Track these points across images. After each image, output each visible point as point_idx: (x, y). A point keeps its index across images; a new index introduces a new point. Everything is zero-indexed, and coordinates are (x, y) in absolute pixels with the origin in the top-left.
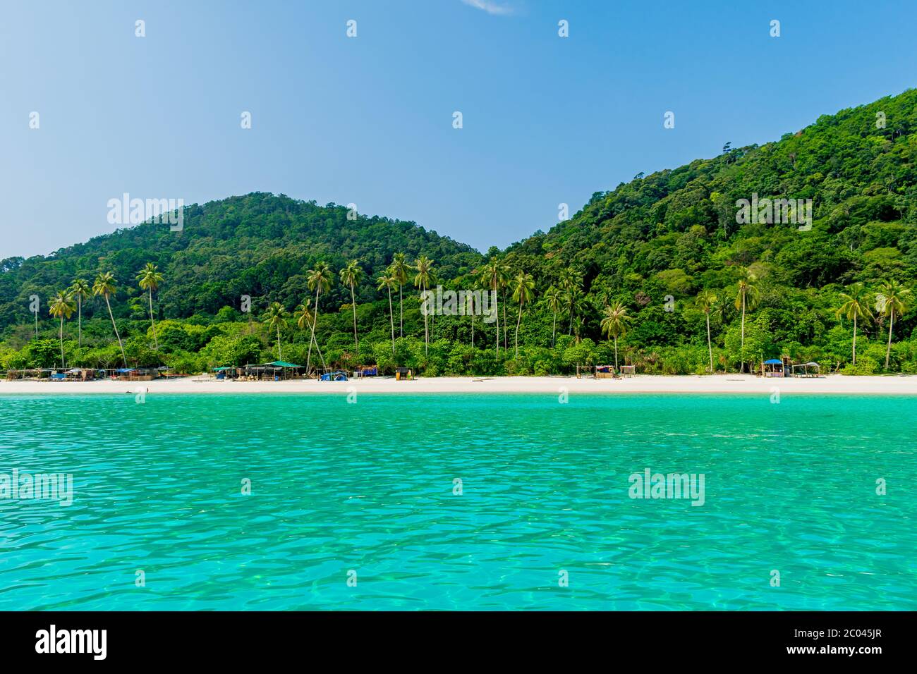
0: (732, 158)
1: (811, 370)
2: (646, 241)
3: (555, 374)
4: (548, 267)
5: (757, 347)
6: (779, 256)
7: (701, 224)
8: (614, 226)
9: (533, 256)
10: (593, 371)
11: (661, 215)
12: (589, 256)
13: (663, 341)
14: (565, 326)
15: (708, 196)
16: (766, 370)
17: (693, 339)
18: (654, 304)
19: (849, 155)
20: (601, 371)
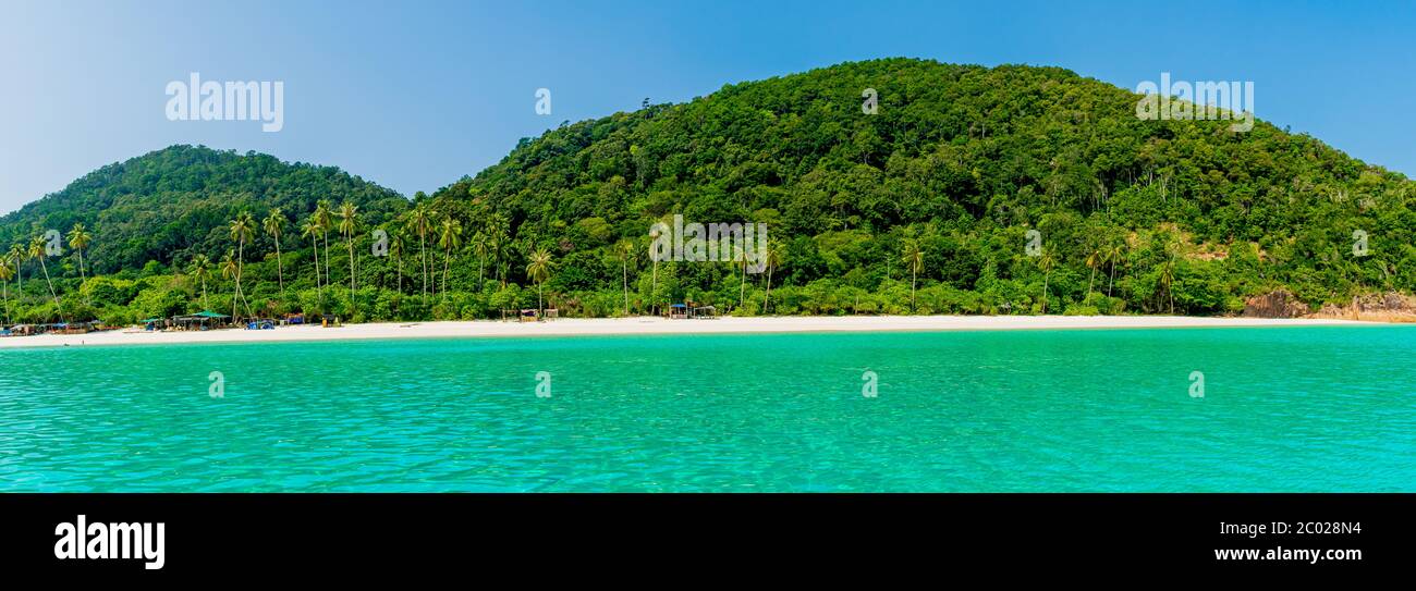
0: (650, 114)
1: (708, 313)
2: (571, 189)
3: (482, 318)
4: (475, 212)
5: (666, 292)
6: (687, 209)
7: (621, 175)
8: (539, 173)
9: (460, 202)
10: (518, 315)
11: (585, 165)
12: (515, 202)
13: (584, 285)
14: (491, 272)
15: (628, 149)
16: (673, 313)
17: (611, 283)
18: (577, 251)
19: (745, 124)
20: (526, 314)
